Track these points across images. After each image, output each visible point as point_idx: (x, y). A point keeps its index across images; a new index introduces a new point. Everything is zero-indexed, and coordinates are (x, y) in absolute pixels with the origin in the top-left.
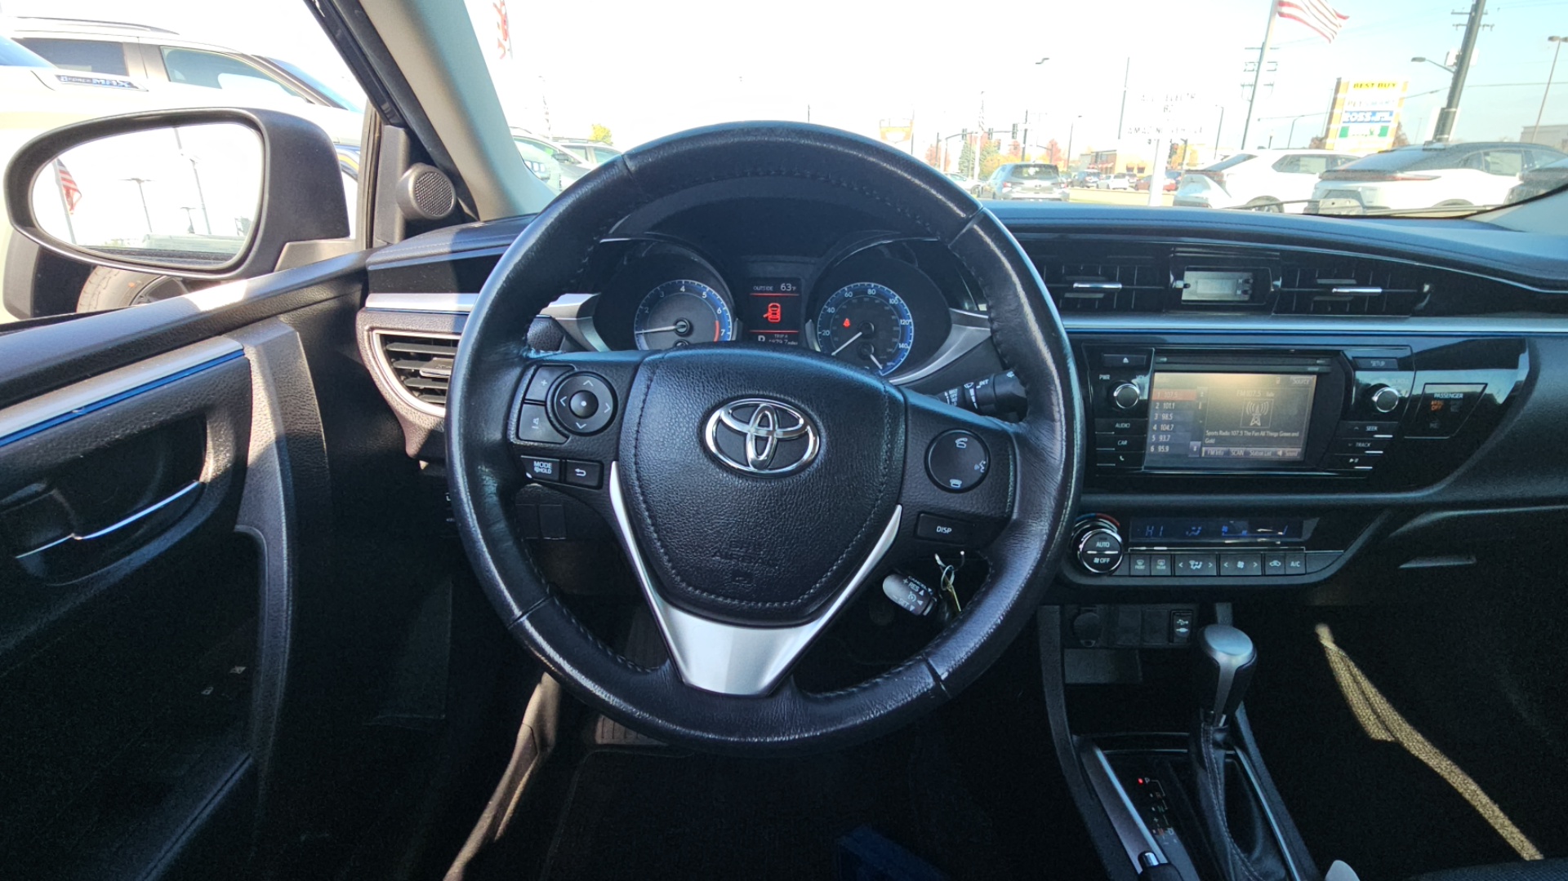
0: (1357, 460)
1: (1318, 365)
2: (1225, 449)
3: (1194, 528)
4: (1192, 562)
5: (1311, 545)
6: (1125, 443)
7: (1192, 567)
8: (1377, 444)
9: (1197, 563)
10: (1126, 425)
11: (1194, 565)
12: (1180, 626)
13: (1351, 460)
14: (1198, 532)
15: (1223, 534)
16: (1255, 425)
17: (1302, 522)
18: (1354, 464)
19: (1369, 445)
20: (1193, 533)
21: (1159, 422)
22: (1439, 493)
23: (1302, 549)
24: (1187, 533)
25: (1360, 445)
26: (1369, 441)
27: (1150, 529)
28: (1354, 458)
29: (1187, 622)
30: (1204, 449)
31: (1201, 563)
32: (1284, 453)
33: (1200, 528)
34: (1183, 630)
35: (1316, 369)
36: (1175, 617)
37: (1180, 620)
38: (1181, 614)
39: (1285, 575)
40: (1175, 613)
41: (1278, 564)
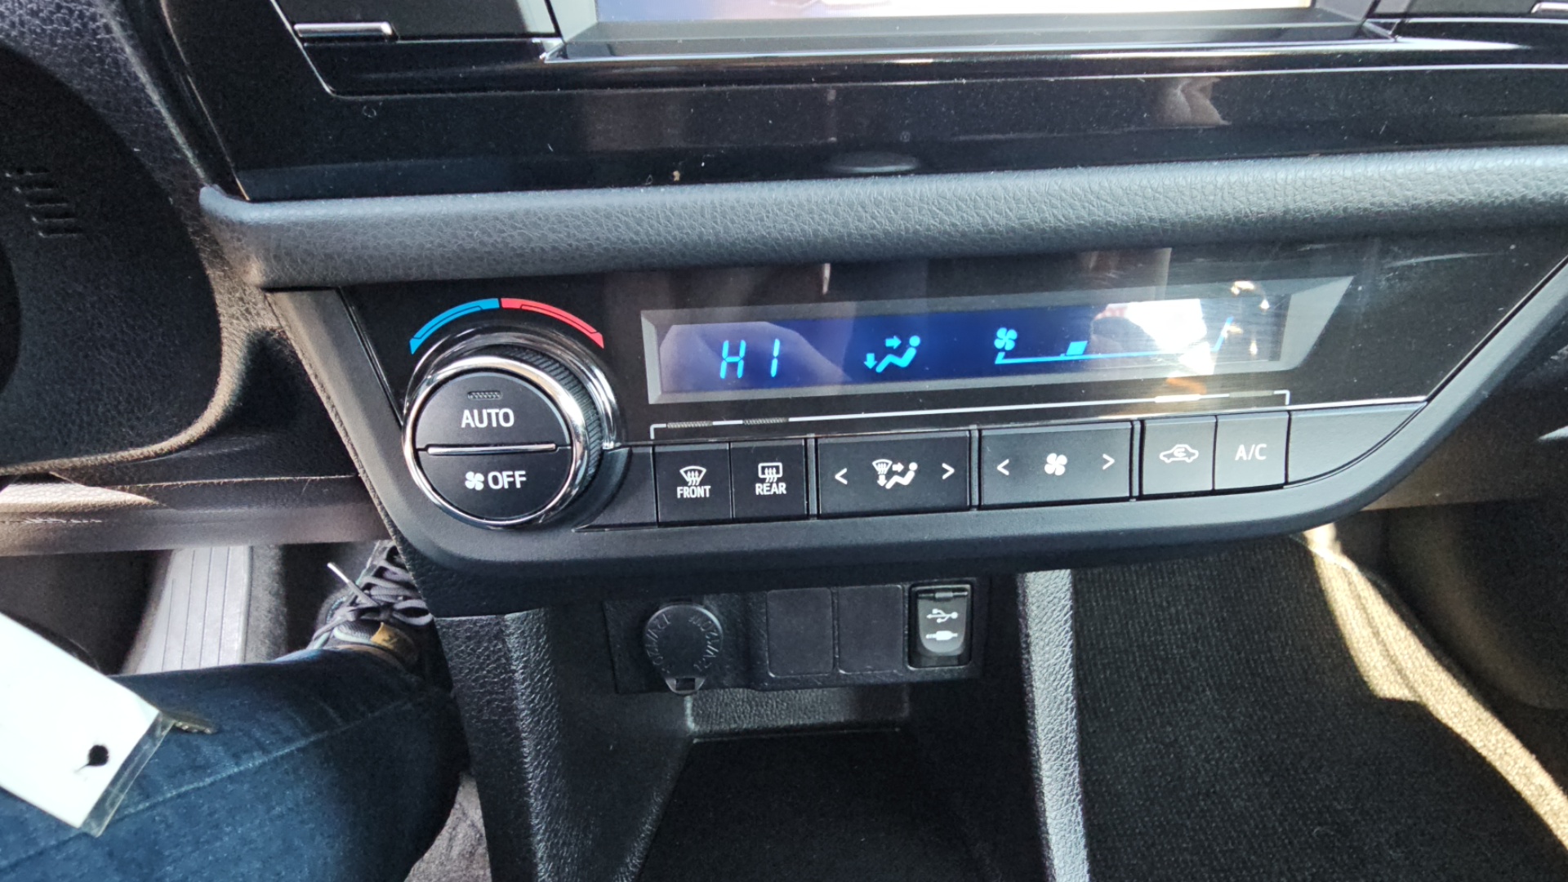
4: (881, 466)
7: (882, 481)
9: (899, 467)
11: (890, 474)
12: (935, 626)
14: (910, 354)
15: (1000, 359)
20: (890, 359)
23: (1277, 401)
24: (870, 360)
27: (734, 351)
29: (954, 615)
31: (913, 466)
34: (944, 635)
36: (922, 605)
37: (935, 611)
38: (938, 595)
39: (1214, 492)
40: (913, 599)
41: (1189, 455)
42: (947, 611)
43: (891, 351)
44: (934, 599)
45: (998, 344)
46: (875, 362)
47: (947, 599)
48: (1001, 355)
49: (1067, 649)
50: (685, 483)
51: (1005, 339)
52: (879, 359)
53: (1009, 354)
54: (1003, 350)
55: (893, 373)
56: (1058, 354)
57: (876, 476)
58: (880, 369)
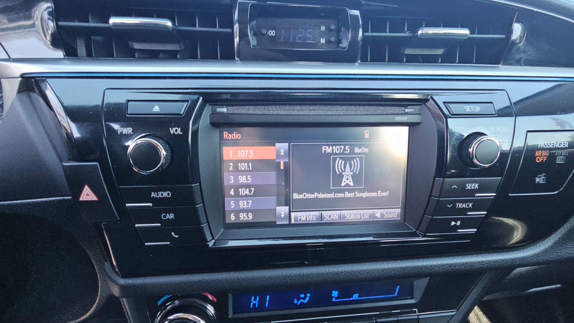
0: (459, 223)
1: (407, 114)
2: (317, 213)
3: (302, 296)
5: (422, 306)
6: (171, 216)
8: (478, 205)
10: (165, 194)
13: (453, 223)
14: (307, 299)
15: (334, 300)
16: (347, 185)
17: (413, 282)
18: (456, 227)
19: (470, 205)
20: (301, 300)
21: (237, 187)
23: (415, 312)
24: (295, 301)
25: (460, 205)
26: (470, 201)
27: (255, 300)
28: (456, 220)
30: (293, 214)
32: (382, 215)
33: (309, 295)
35: (404, 119)
43: (302, 298)
45: (333, 295)
46: (297, 302)
48: (334, 299)
51: (335, 294)
52: (298, 301)
53: (336, 298)
54: (334, 297)
55: (303, 305)
56: (350, 298)
58: (298, 304)
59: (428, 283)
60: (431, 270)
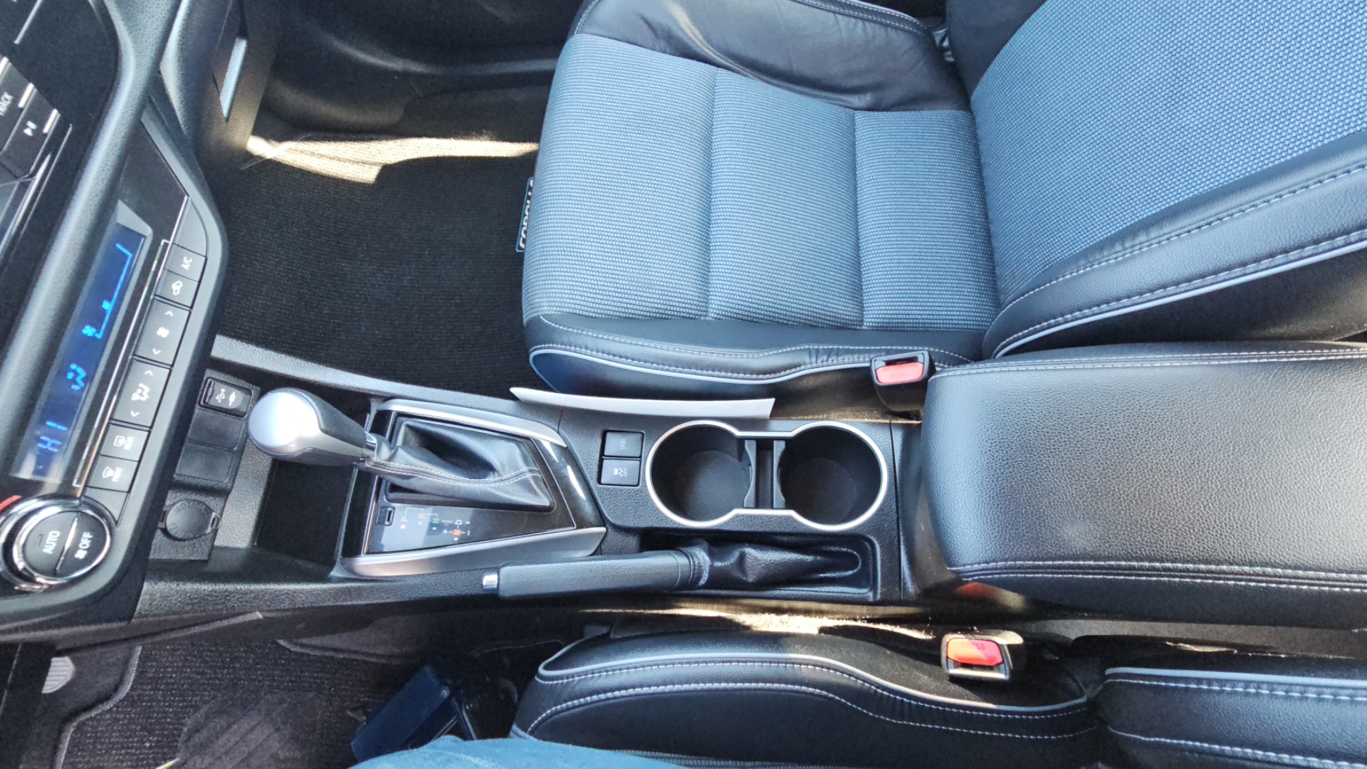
0: (32, 125)
3: (70, 376)
4: (135, 397)
5: (162, 231)
7: (143, 399)
9: (139, 391)
11: (141, 395)
12: (226, 400)
13: (28, 132)
14: (80, 370)
15: (99, 336)
17: (118, 224)
18: (37, 131)
22: (138, 53)
23: (166, 245)
27: (44, 443)
28: (24, 126)
29: (223, 390)
33: (75, 366)
34: (232, 398)
36: (212, 403)
37: (217, 398)
38: (209, 394)
39: (200, 282)
40: (207, 407)
41: (178, 284)
42: (220, 393)
43: (74, 377)
44: (210, 397)
45: (90, 334)
46: (78, 386)
47: (213, 391)
48: (97, 335)
49: (257, 349)
50: (111, 478)
51: (89, 331)
52: (76, 383)
53: (98, 332)
54: (95, 334)
55: (85, 380)
56: (106, 313)
57: (139, 401)
58: (83, 385)
59: (128, 205)
60: (97, 195)
